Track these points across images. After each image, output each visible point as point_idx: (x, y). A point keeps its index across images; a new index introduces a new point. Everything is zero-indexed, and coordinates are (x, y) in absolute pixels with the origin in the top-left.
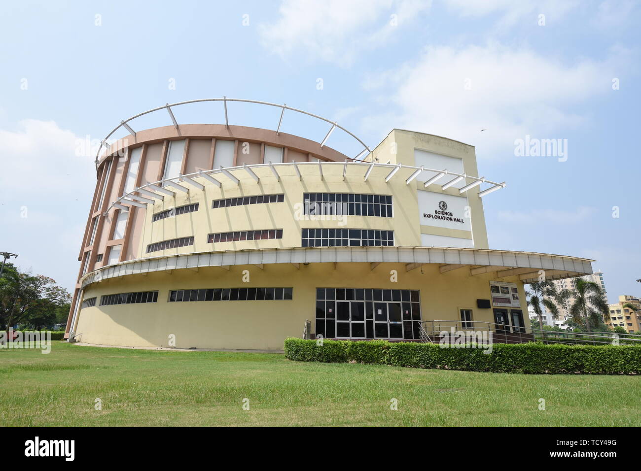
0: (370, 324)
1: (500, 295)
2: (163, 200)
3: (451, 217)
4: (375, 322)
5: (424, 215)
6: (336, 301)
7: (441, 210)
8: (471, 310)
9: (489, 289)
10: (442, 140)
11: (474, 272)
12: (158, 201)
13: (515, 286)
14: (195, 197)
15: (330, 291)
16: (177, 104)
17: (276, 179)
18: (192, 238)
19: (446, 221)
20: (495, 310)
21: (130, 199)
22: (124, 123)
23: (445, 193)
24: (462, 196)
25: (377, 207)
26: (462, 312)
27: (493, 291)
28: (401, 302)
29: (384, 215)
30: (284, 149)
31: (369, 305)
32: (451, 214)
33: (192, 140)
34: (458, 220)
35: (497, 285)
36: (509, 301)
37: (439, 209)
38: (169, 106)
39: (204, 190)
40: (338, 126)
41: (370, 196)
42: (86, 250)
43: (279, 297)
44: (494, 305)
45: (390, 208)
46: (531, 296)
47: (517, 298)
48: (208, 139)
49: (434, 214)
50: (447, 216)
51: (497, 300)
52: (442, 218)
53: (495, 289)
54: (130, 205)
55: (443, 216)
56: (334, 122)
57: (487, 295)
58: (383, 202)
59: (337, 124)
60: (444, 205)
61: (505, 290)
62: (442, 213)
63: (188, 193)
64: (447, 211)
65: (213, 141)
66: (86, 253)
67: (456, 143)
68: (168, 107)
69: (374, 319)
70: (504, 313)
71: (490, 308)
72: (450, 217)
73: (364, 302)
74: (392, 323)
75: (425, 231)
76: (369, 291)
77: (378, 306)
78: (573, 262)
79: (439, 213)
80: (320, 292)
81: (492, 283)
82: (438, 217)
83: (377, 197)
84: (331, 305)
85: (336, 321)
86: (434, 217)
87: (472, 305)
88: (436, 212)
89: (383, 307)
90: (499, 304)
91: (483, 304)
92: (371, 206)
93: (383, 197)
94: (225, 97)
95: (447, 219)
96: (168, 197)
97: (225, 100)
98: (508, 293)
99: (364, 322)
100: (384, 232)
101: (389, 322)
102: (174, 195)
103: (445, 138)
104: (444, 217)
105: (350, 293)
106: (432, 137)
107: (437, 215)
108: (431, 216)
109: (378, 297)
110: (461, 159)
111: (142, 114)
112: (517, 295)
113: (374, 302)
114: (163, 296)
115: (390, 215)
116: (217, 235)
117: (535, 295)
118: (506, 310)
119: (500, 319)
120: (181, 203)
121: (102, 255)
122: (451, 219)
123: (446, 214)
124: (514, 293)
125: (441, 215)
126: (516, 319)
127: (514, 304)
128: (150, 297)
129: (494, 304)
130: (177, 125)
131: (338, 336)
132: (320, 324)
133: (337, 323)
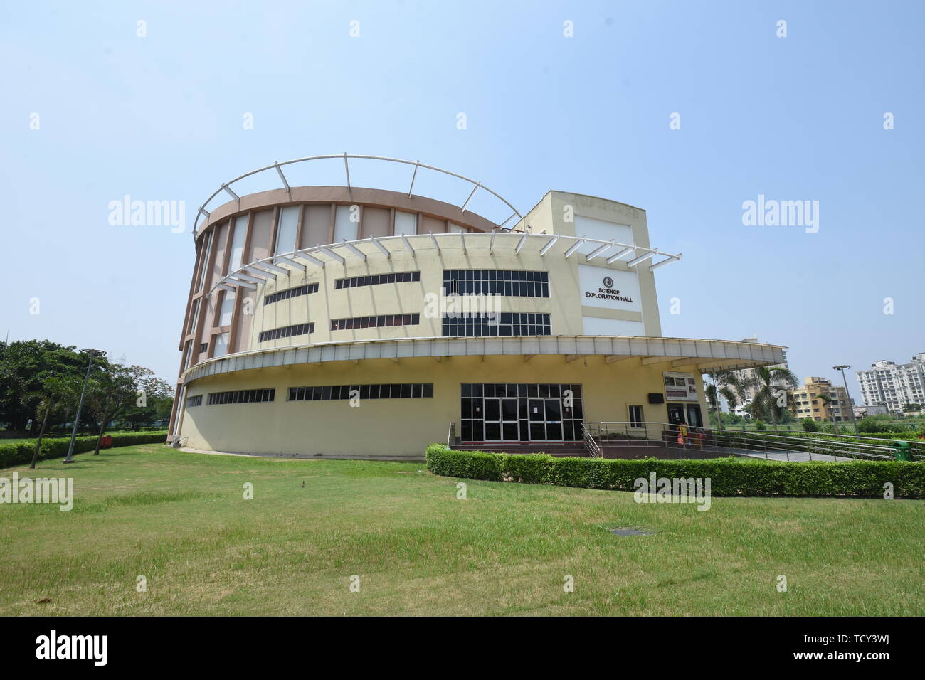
0: (524, 424)
1: (675, 388)
2: (276, 280)
3: (618, 296)
4: (530, 422)
5: (586, 294)
6: (484, 398)
7: (605, 288)
8: (642, 406)
9: (662, 381)
10: (607, 204)
11: (645, 362)
12: (270, 281)
13: (692, 377)
14: (315, 276)
15: (478, 388)
16: (289, 163)
17: (409, 254)
18: (313, 325)
19: (612, 301)
20: (669, 405)
21: (237, 279)
22: (224, 187)
23: (611, 267)
24: (631, 270)
25: (531, 285)
26: (631, 408)
27: (667, 383)
28: (560, 399)
29: (538, 295)
30: (418, 215)
31: (523, 403)
32: (618, 292)
33: (306, 206)
34: (625, 299)
35: (671, 376)
36: (685, 394)
37: (603, 287)
38: (279, 165)
39: (324, 267)
40: (482, 187)
41: (523, 273)
42: (187, 338)
43: (417, 395)
44: (667, 399)
45: (546, 287)
46: (709, 385)
47: (694, 391)
48: (327, 205)
49: (598, 293)
50: (613, 295)
51: (671, 393)
52: (607, 297)
53: (670, 381)
54: (237, 285)
55: (608, 294)
56: (478, 182)
57: (660, 388)
58: (538, 279)
59: (481, 184)
60: (609, 282)
61: (681, 382)
62: (607, 291)
63: (305, 271)
64: (613, 289)
65: (333, 207)
66: (188, 343)
67: (624, 206)
68: (277, 166)
69: (529, 419)
70: (679, 408)
71: (663, 403)
72: (616, 295)
73: (517, 398)
74: (550, 422)
75: (588, 312)
76: (522, 386)
77: (533, 404)
78: (762, 349)
79: (604, 291)
80: (465, 388)
81: (666, 374)
82: (603, 296)
83: (530, 273)
84: (479, 403)
85: (485, 422)
86: (597, 296)
87: (642, 401)
88: (600, 290)
89: (538, 404)
90: (674, 398)
91: (655, 399)
92: (523, 285)
93: (537, 274)
94: (345, 153)
95: (612, 298)
96: (282, 276)
97: (346, 157)
98: (684, 385)
99: (517, 422)
100: (539, 316)
101: (546, 422)
102: (289, 273)
103: (611, 201)
104: (610, 296)
105: (501, 389)
106: (595, 200)
107: (602, 293)
108: (594, 295)
109: (533, 393)
110: (629, 226)
111: (247, 175)
112: (694, 386)
113: (529, 399)
114: (282, 394)
115: (546, 295)
116: (342, 321)
117: (712, 383)
118: (682, 405)
119: (674, 415)
120: (296, 283)
121: (207, 344)
122: (617, 298)
123: (612, 292)
124: (691, 385)
125: (606, 294)
126: (693, 414)
127: (691, 398)
128: (265, 395)
129: (668, 398)
130: (289, 188)
131: (486, 439)
132: (465, 425)
133: (486, 424)
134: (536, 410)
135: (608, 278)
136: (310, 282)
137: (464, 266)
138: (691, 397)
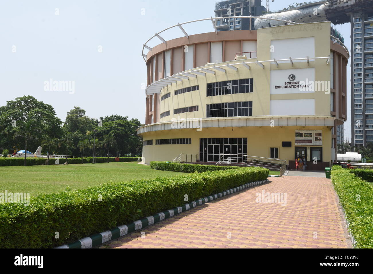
1: (303, 138)
2: (162, 90)
3: (298, 85)
4: (224, 154)
5: (276, 87)
6: (208, 144)
7: (290, 81)
8: (279, 148)
9: (294, 135)
13: (320, 132)
14: (169, 89)
15: (206, 139)
16: (161, 32)
17: (195, 77)
18: (170, 111)
19: (293, 89)
20: (296, 148)
22: (145, 45)
23: (295, 67)
24: (310, 67)
25: (244, 87)
26: (272, 149)
27: (297, 136)
28: (237, 144)
29: (248, 92)
30: (223, 42)
31: (222, 146)
32: (298, 82)
35: (301, 132)
36: (311, 142)
37: (288, 81)
39: (172, 85)
41: (240, 80)
43: (187, 143)
44: (294, 144)
45: (252, 86)
47: (320, 140)
49: (283, 85)
50: (294, 85)
52: (290, 87)
53: (299, 135)
55: (290, 85)
57: (292, 139)
58: (248, 83)
60: (293, 77)
61: (309, 135)
62: (291, 83)
63: (167, 87)
64: (295, 81)
65: (183, 48)
70: (304, 149)
71: (292, 146)
72: (296, 85)
73: (220, 144)
75: (275, 98)
76: (222, 139)
77: (226, 146)
79: (288, 83)
80: (202, 140)
81: (298, 131)
82: (287, 87)
83: (244, 80)
84: (206, 146)
86: (283, 87)
88: (285, 83)
89: (228, 147)
90: (300, 144)
92: (240, 87)
93: (248, 80)
95: (294, 87)
97: (179, 25)
98: (311, 136)
99: (219, 154)
100: (247, 102)
102: (164, 87)
104: (292, 86)
105: (214, 140)
107: (286, 85)
108: (280, 87)
109: (226, 142)
110: (313, 37)
113: (224, 144)
114: (154, 142)
115: (252, 91)
116: (177, 110)
118: (306, 147)
119: (300, 153)
120: (166, 92)
123: (294, 83)
124: (317, 137)
126: (315, 153)
129: (296, 144)
130: (166, 42)
131: (208, 161)
132: (201, 155)
133: (208, 155)
134: (227, 149)
135: (291, 75)
136: (168, 92)
137: (214, 81)
138: (315, 143)
